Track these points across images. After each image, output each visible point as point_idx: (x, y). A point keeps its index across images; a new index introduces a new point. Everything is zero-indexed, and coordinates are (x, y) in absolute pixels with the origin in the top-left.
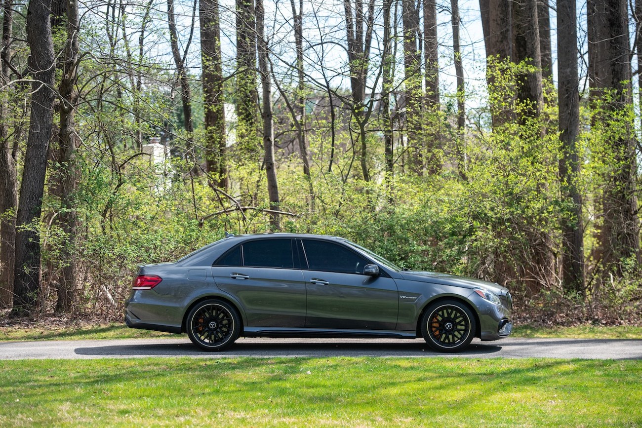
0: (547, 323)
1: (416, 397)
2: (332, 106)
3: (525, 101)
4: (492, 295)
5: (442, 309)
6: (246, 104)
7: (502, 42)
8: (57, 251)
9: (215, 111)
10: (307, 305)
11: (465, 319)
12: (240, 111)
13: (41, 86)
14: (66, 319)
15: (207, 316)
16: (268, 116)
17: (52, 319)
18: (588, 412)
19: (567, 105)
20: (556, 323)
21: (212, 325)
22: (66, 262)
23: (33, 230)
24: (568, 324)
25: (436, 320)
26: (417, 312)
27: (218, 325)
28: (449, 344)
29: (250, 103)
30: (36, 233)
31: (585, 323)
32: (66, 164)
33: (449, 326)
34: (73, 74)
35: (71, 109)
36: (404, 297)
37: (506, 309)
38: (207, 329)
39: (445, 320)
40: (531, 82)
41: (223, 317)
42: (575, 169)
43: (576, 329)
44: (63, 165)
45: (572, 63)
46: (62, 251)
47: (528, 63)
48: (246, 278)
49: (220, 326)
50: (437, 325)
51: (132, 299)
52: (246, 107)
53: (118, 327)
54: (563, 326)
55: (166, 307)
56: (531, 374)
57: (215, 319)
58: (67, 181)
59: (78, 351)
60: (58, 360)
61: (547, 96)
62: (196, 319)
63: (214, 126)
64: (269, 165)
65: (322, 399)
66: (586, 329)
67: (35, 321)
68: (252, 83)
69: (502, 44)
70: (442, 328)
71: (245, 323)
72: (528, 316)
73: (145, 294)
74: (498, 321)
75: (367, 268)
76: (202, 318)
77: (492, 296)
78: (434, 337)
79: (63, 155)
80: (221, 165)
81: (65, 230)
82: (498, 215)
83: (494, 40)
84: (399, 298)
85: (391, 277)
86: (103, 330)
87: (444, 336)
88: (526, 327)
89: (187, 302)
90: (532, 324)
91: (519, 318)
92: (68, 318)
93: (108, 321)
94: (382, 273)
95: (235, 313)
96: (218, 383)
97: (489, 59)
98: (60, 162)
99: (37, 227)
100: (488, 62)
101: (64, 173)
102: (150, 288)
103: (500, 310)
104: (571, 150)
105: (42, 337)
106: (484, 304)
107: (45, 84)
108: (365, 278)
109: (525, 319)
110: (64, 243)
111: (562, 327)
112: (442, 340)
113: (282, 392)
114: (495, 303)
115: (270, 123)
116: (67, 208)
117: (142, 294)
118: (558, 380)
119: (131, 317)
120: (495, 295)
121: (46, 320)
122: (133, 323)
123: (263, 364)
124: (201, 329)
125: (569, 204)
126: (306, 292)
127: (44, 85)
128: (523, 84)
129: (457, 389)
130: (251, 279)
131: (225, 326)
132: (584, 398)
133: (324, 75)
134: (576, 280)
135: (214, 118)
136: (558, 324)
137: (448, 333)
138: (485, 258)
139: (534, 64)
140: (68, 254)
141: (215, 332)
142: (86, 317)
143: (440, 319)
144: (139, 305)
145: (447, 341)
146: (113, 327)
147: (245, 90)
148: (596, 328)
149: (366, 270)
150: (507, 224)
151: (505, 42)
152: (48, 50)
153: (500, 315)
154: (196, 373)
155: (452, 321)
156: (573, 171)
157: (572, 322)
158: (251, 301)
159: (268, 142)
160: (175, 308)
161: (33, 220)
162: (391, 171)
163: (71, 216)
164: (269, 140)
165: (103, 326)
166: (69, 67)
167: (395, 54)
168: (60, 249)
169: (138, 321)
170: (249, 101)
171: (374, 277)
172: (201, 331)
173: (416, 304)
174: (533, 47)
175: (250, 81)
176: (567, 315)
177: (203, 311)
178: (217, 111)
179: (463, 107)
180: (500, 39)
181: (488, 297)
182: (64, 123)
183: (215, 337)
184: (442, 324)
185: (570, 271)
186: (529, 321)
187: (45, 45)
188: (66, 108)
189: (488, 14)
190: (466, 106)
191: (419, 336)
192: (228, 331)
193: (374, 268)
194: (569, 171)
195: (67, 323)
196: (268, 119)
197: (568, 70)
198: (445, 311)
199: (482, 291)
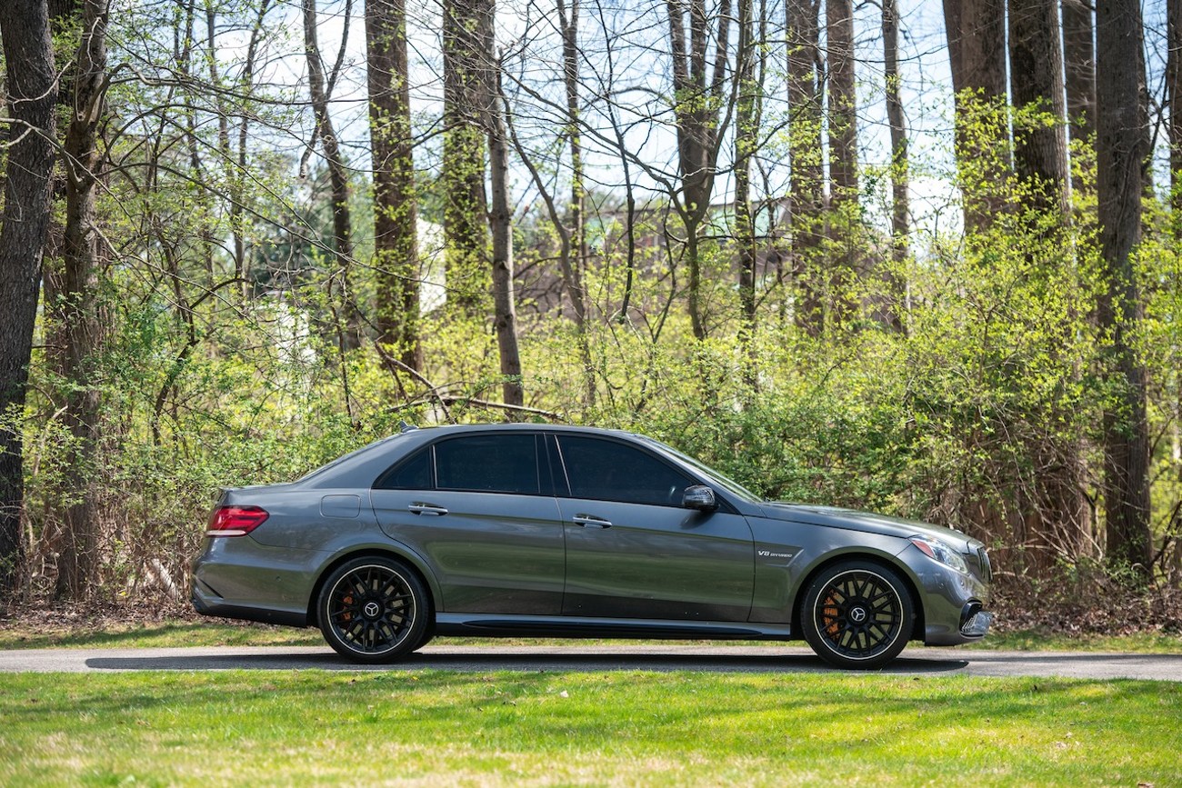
0: (1068, 628)
1: (781, 734)
2: (628, 185)
3: (1029, 178)
4: (948, 551)
5: (845, 579)
6: (459, 204)
7: (986, 69)
8: (58, 473)
9: (394, 218)
10: (566, 569)
11: (893, 601)
12: (447, 218)
13: (27, 132)
14: (73, 614)
15: (361, 590)
16: (501, 217)
17: (46, 614)
18: (1135, 763)
19: (1116, 185)
20: (1087, 628)
21: (371, 609)
22: (76, 497)
23: (7, 429)
24: (1112, 630)
25: (832, 603)
26: (791, 588)
27: (382, 610)
28: (859, 651)
29: (467, 202)
30: (14, 436)
31: (1148, 628)
32: (78, 295)
33: (857, 614)
34: (95, 111)
35: (89, 181)
36: (767, 554)
37: (978, 582)
38: (359, 618)
39: (851, 603)
40: (1043, 145)
41: (393, 593)
42: (1130, 313)
43: (1128, 640)
44: (71, 299)
45: (1126, 97)
46: (69, 473)
47: (1042, 108)
48: (442, 514)
49: (387, 611)
50: (834, 612)
51: (207, 555)
52: (458, 209)
53: (181, 629)
54: (1102, 634)
55: (278, 571)
56: (1023, 701)
57: (376, 597)
58: (79, 332)
59: (91, 663)
60: (48, 674)
61: (1081, 174)
62: (338, 598)
63: (394, 248)
64: (504, 319)
65: (585, 730)
66: (1149, 639)
67: (9, 618)
68: (471, 160)
69: (987, 75)
70: (843, 618)
71: (438, 607)
72: (1029, 614)
73: (232, 544)
74: (959, 607)
75: (691, 493)
76: (351, 596)
77: (947, 553)
78: (828, 636)
79: (74, 277)
80: (405, 328)
81: (75, 432)
82: (967, 401)
83: (969, 66)
84: (755, 556)
85: (738, 513)
86: (150, 634)
87: (848, 635)
88: (1025, 635)
89: (318, 562)
90: (1038, 629)
91: (1012, 618)
92: (78, 612)
93: (160, 618)
94: (722, 504)
95: (418, 585)
96: (376, 708)
97: (961, 96)
98: (66, 294)
99: (17, 422)
100: (957, 101)
101: (74, 316)
102: (244, 532)
103: (967, 583)
104: (1125, 278)
105: (22, 643)
106: (930, 568)
107: (37, 130)
108: (685, 513)
109: (1024, 620)
110: (72, 457)
111: (1100, 636)
112: (844, 643)
113: (506, 720)
114: (955, 570)
115: (506, 232)
116: (79, 384)
117: (227, 545)
118: (1080, 712)
119: (204, 592)
120: (955, 552)
121: (33, 615)
122: (208, 605)
123: (471, 682)
124: (348, 617)
125: (1118, 386)
126: (565, 544)
127: (33, 130)
128: (1025, 143)
129: (867, 722)
130: (451, 514)
131: (396, 611)
132: (1131, 740)
133: (613, 122)
134: (1129, 539)
135: (393, 233)
136: (1092, 629)
137: (856, 630)
138: (942, 490)
139: (1053, 109)
140: (79, 481)
141: (376, 624)
142: (116, 609)
143: (840, 599)
144: (223, 569)
145: (854, 646)
146: (170, 628)
147: (457, 174)
148: (1170, 638)
149: (689, 498)
150: (986, 419)
151: (992, 71)
152: (41, 60)
153: (965, 593)
154: (333, 694)
155: (866, 604)
156: (1126, 316)
157: (1121, 627)
158: (449, 560)
159: (501, 272)
160: (295, 575)
161: (8, 409)
162: (750, 318)
163: (87, 404)
164: (503, 267)
165: (150, 626)
166: (86, 98)
167: (762, 80)
168: (64, 469)
169: (217, 601)
170: (465, 197)
171: (704, 513)
172: (349, 622)
173: (790, 569)
174: (1049, 73)
175: (466, 157)
176: (1111, 613)
177: (353, 580)
178: (401, 219)
179: (904, 193)
180: (982, 65)
181: (940, 556)
182: (75, 215)
183: (377, 634)
184: (844, 611)
185: (1119, 523)
186: (1031, 623)
187: (38, 47)
188: (79, 180)
189: (959, 15)
190: (910, 194)
191: (796, 635)
192: (404, 622)
193: (703, 493)
194: (1119, 318)
195: (76, 621)
196: (501, 223)
197: (1118, 113)
198: (851, 584)
199: (929, 543)
